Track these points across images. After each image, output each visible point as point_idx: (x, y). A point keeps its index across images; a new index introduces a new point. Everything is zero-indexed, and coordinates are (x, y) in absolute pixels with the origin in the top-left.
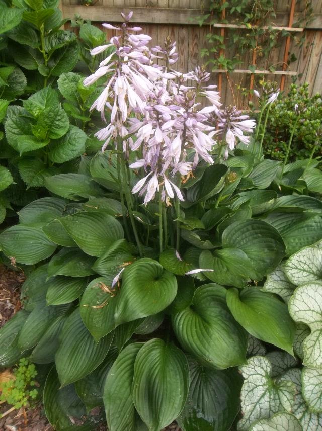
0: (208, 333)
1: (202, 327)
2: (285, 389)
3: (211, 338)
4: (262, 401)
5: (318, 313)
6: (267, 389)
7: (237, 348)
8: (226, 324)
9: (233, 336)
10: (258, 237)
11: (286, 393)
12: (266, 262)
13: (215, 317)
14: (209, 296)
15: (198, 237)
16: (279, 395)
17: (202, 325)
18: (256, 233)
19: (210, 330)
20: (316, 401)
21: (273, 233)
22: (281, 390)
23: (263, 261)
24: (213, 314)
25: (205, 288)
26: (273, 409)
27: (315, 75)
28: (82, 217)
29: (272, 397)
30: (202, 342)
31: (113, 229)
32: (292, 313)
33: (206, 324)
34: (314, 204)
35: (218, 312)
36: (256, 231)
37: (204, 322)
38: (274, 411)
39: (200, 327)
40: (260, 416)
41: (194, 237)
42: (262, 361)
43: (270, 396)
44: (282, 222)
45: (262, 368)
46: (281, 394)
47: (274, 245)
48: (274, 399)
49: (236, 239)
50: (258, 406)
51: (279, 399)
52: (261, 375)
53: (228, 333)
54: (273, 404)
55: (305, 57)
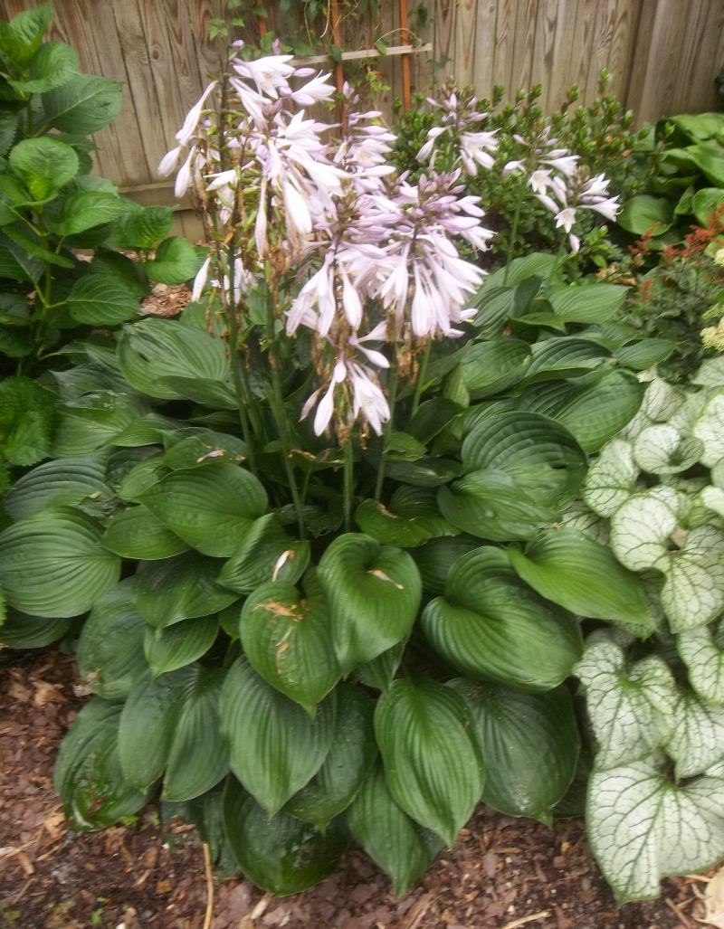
0: (506, 637)
1: (491, 631)
2: (652, 682)
3: (514, 644)
4: (621, 713)
5: (655, 543)
6: (622, 692)
7: (562, 641)
8: (528, 610)
9: (547, 624)
10: (528, 445)
11: (657, 688)
12: (552, 488)
13: (504, 605)
14: (479, 571)
15: (431, 473)
16: (645, 696)
17: (487, 628)
18: (523, 438)
19: (507, 630)
20: (713, 688)
21: (557, 432)
22: (647, 687)
23: (547, 487)
24: (497, 601)
25: (466, 561)
26: (642, 719)
27: (471, 51)
28: (177, 480)
29: (634, 701)
30: (502, 658)
31: (242, 490)
32: (622, 559)
33: (496, 624)
34: (586, 351)
35: (504, 595)
36: (522, 433)
37: (490, 622)
38: (647, 722)
39: (484, 630)
40: (625, 738)
41: (423, 475)
42: (607, 650)
43: (629, 702)
44: (550, 398)
45: (609, 661)
46: (647, 692)
47: (560, 455)
48: (639, 704)
49: (487, 454)
50: (617, 724)
51: (648, 701)
52: (608, 673)
53: (536, 622)
54: (639, 712)
55: (445, 14)
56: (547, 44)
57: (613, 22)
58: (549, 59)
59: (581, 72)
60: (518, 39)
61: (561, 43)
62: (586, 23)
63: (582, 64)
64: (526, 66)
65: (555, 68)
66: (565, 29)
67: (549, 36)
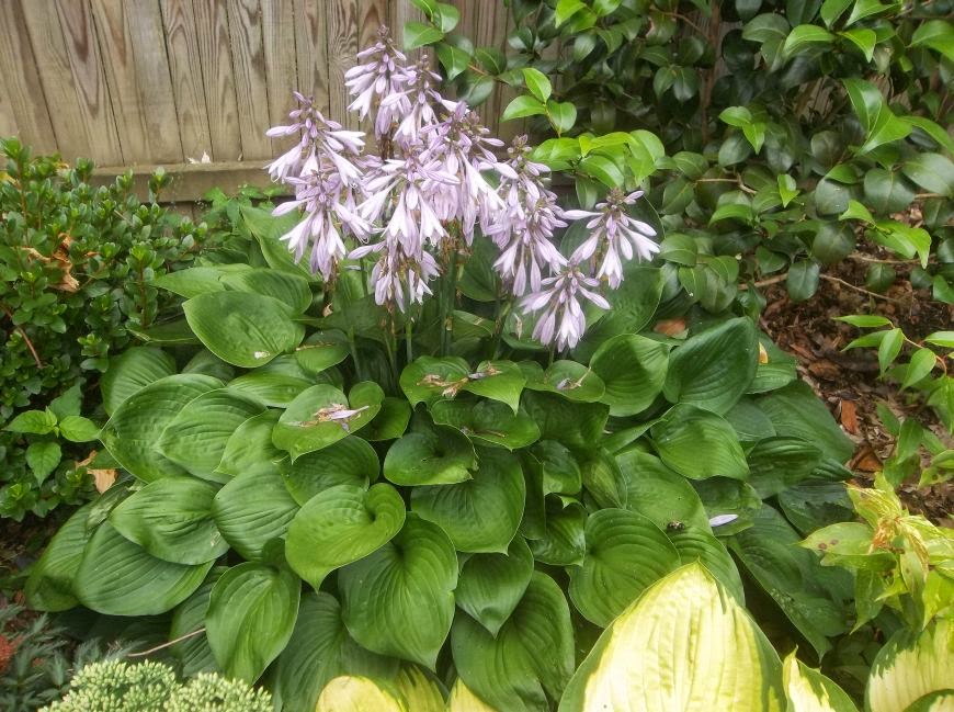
56: (252, 41)
57: (354, 19)
58: (260, 61)
59: (318, 83)
60: (202, 32)
61: (275, 44)
62: (311, 18)
63: (317, 73)
64: (225, 69)
65: (272, 74)
66: (277, 23)
67: (253, 31)
